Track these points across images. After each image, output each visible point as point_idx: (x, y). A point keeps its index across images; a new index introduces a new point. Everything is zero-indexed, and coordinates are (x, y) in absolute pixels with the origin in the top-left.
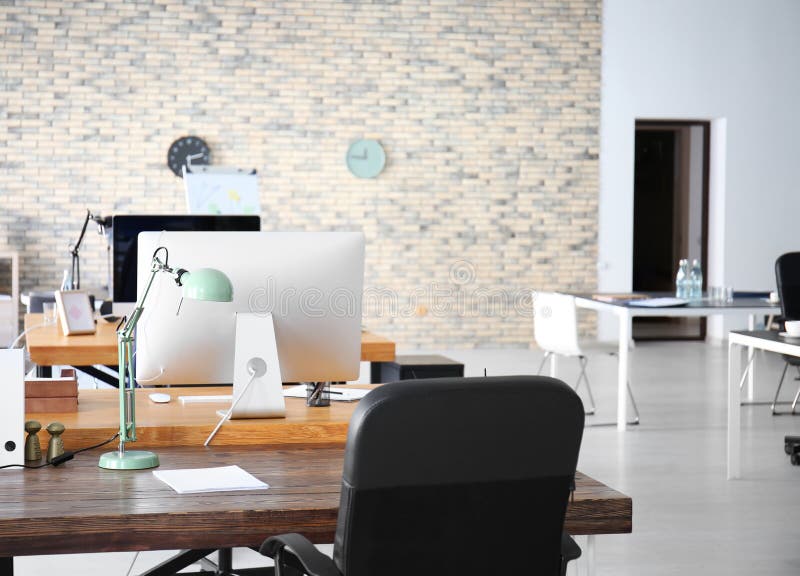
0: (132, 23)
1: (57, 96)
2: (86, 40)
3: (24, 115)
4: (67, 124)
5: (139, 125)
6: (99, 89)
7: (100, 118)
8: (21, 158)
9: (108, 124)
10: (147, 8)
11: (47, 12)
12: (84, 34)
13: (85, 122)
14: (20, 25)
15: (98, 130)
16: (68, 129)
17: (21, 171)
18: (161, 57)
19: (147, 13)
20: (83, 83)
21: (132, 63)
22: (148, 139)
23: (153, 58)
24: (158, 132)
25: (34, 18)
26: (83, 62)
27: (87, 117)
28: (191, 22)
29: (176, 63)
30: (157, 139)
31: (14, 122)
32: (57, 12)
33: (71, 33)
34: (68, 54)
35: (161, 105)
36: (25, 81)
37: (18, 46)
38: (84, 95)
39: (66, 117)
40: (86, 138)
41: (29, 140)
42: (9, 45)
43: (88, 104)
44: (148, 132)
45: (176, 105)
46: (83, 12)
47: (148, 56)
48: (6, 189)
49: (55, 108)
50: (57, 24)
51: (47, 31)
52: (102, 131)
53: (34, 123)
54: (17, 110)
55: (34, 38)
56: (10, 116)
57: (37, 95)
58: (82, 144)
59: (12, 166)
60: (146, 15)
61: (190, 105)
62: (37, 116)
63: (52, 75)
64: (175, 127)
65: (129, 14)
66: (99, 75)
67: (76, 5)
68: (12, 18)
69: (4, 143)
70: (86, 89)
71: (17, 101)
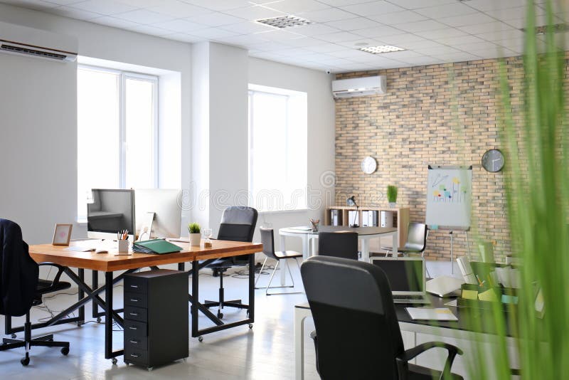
0: (466, 93)
1: (431, 132)
2: (444, 103)
3: (416, 142)
4: (435, 146)
5: (469, 144)
6: (450, 127)
7: (450, 142)
8: (415, 163)
9: (454, 145)
10: (473, 84)
11: (426, 92)
12: (442, 101)
13: (443, 144)
14: (415, 99)
15: (449, 148)
16: (435, 148)
17: (415, 169)
18: (480, 109)
19: (474, 87)
20: (442, 125)
21: (466, 113)
22: (473, 152)
23: (476, 110)
24: (479, 148)
25: (421, 95)
26: (443, 114)
27: (444, 142)
28: (496, 89)
29: (487, 112)
30: (478, 151)
31: (412, 146)
32: (431, 91)
33: (437, 101)
34: (436, 111)
35: (480, 134)
36: (417, 126)
37: (414, 109)
38: (442, 131)
39: (434, 142)
40: (444, 152)
41: (418, 155)
42: (410, 109)
43: (445, 135)
44: (473, 148)
45: (487, 133)
46: (443, 90)
47: (474, 109)
48: (408, 178)
49: (429, 138)
50: (431, 97)
51: (427, 100)
52: (452, 149)
53: (421, 146)
54: (413, 140)
55: (421, 105)
56: (410, 143)
57: (422, 132)
58: (442, 155)
59: (411, 167)
60: (473, 88)
61: (495, 133)
62: (422, 142)
63: (428, 122)
64: (487, 145)
65: (465, 88)
66: (450, 121)
67: (440, 87)
68: (411, 96)
69: (408, 156)
70: (444, 128)
71: (413, 136)
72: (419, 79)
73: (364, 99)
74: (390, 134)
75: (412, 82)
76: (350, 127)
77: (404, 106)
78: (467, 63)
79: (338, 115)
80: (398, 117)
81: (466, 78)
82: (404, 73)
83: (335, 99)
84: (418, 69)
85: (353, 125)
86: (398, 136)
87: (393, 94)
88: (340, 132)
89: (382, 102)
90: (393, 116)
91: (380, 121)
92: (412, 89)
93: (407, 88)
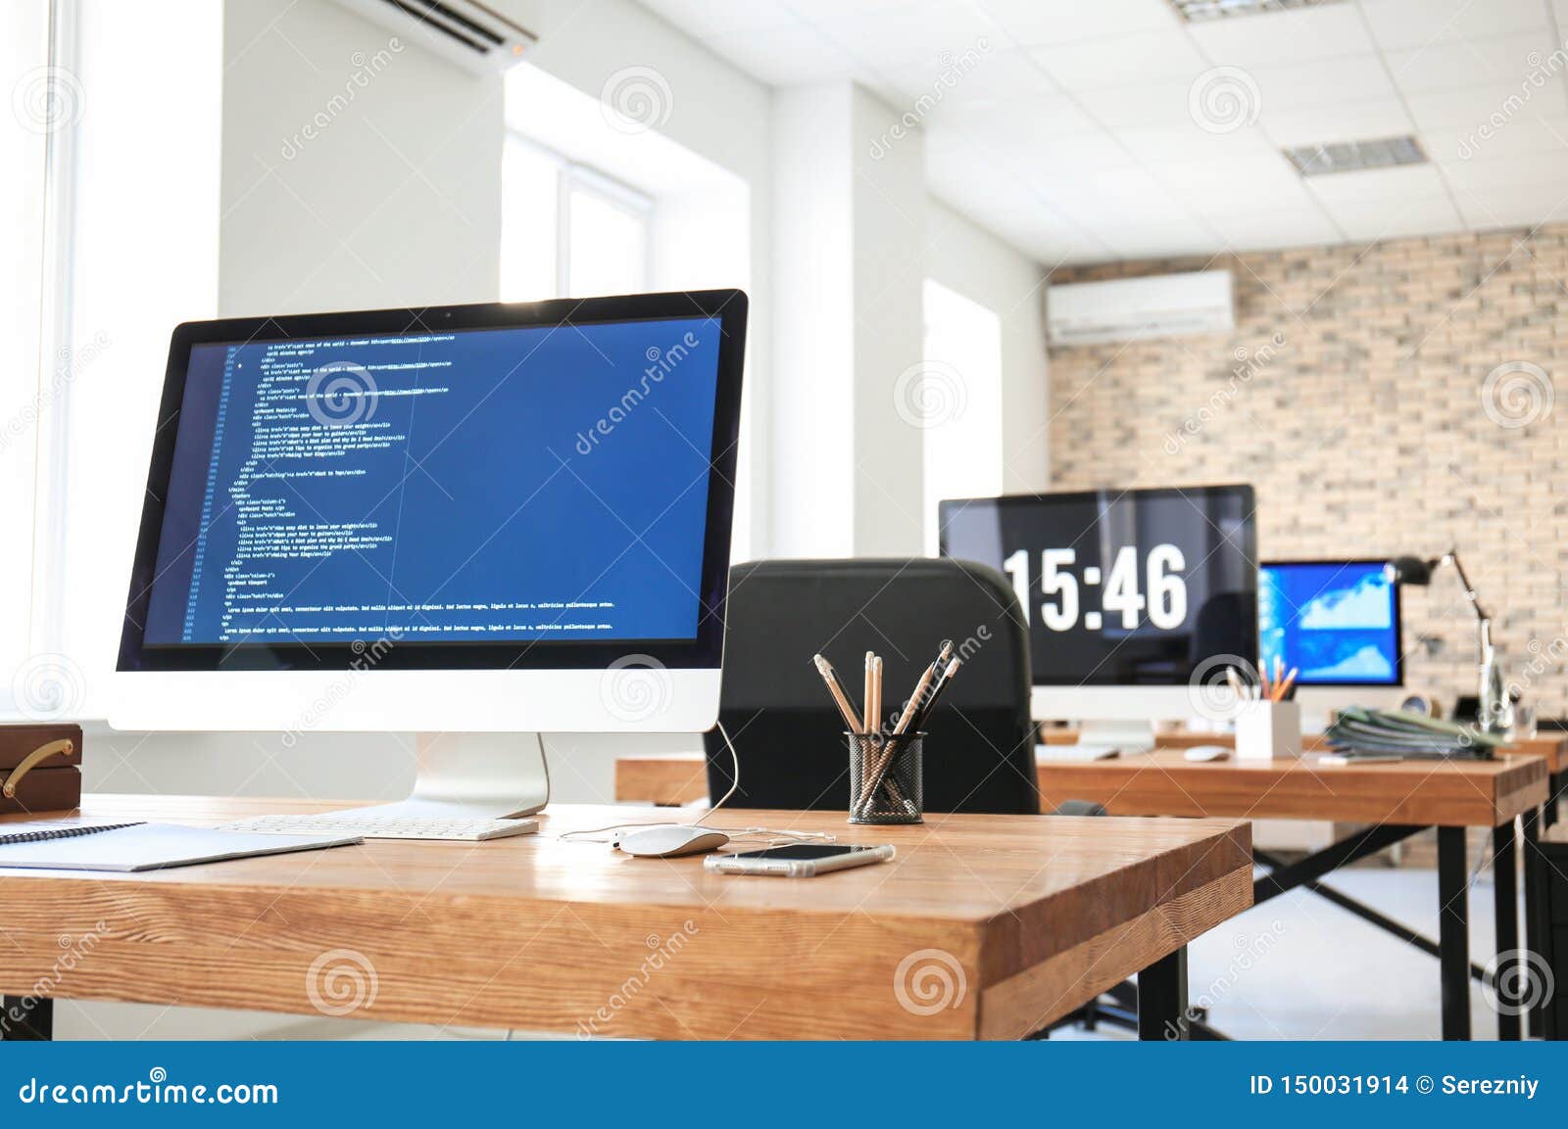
0: (1526, 325)
1: (1404, 451)
2: (1449, 360)
3: (1350, 484)
4: (1421, 494)
5: (1544, 488)
6: (1471, 436)
7: (1475, 481)
9: (1489, 490)
10: (1551, 298)
11: (1382, 323)
12: (1443, 350)
13: (1449, 489)
14: (1342, 347)
15: (1471, 502)
16: (1421, 502)
19: (1552, 306)
20: (1444, 427)
25: (1364, 334)
26: (1445, 393)
27: (1454, 481)
31: (1335, 496)
32: (1400, 321)
33: (1425, 351)
34: (1419, 384)
36: (1351, 432)
37: (1339, 378)
38: (1447, 447)
39: (1418, 483)
40: (1452, 514)
41: (1359, 523)
42: (1326, 379)
43: (1454, 459)
46: (1443, 317)
49: (1400, 470)
50: (1401, 340)
51: (1385, 354)
52: (1479, 503)
53: (1366, 495)
54: (1340, 477)
55: (1363, 365)
56: (1328, 486)
57: (1371, 452)
60: (1551, 310)
62: (1371, 485)
63: (1394, 418)
66: (1472, 414)
67: (1430, 307)
68: (1329, 337)
69: (1319, 529)
70: (1451, 437)
71: (1339, 463)
72: (1352, 282)
73: (1155, 352)
74: (1254, 458)
75: (1329, 294)
76: (1105, 439)
77: (1303, 369)
78: (1527, 233)
79: (1059, 398)
80: (1281, 404)
81: (1525, 278)
82: (1302, 266)
83: (1052, 352)
84: (1353, 252)
85: (1118, 434)
86: (1283, 467)
87: (1262, 332)
88: (1067, 456)
89: (1219, 358)
90: (1264, 401)
91: (1216, 419)
92: (1329, 314)
93: (1314, 313)
